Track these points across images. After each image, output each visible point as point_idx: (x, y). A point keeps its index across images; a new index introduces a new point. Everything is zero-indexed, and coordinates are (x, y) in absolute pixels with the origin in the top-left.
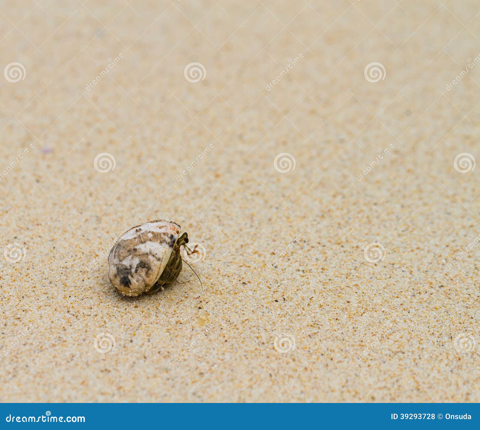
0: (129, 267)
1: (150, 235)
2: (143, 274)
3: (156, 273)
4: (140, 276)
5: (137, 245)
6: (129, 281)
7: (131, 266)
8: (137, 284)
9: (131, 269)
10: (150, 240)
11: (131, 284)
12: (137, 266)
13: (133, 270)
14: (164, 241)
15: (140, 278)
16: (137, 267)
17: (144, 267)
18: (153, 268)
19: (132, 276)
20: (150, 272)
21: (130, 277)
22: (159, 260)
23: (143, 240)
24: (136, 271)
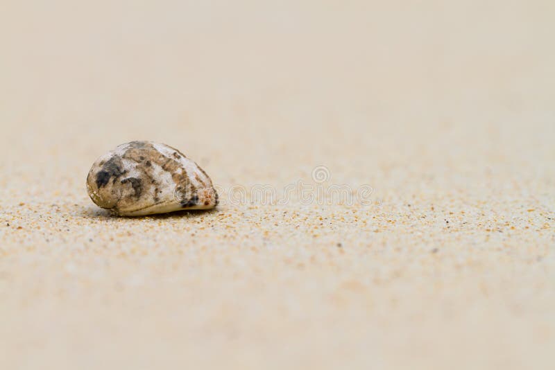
0: (122, 171)
1: (179, 171)
2: (126, 193)
3: (139, 207)
4: (122, 191)
5: (156, 162)
6: (107, 182)
7: (125, 172)
8: (109, 193)
9: (122, 174)
10: (173, 175)
11: (104, 186)
12: (132, 178)
13: (122, 178)
14: (184, 192)
15: (119, 193)
16: (128, 179)
17: (135, 188)
18: (142, 199)
19: (114, 182)
20: (134, 199)
21: (111, 180)
22: (156, 199)
23: (167, 166)
24: (124, 182)
